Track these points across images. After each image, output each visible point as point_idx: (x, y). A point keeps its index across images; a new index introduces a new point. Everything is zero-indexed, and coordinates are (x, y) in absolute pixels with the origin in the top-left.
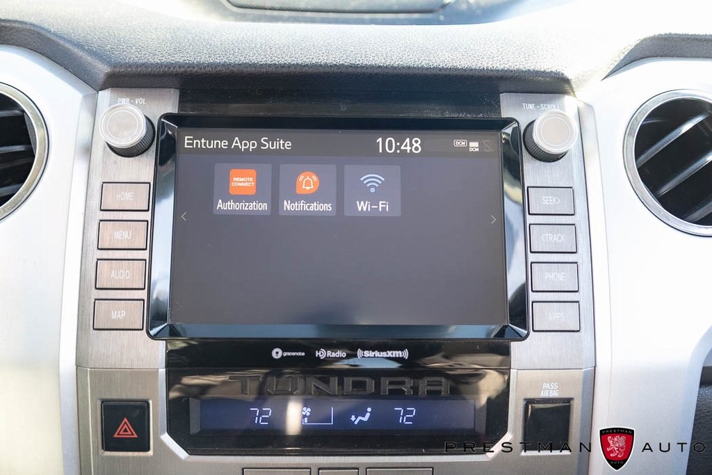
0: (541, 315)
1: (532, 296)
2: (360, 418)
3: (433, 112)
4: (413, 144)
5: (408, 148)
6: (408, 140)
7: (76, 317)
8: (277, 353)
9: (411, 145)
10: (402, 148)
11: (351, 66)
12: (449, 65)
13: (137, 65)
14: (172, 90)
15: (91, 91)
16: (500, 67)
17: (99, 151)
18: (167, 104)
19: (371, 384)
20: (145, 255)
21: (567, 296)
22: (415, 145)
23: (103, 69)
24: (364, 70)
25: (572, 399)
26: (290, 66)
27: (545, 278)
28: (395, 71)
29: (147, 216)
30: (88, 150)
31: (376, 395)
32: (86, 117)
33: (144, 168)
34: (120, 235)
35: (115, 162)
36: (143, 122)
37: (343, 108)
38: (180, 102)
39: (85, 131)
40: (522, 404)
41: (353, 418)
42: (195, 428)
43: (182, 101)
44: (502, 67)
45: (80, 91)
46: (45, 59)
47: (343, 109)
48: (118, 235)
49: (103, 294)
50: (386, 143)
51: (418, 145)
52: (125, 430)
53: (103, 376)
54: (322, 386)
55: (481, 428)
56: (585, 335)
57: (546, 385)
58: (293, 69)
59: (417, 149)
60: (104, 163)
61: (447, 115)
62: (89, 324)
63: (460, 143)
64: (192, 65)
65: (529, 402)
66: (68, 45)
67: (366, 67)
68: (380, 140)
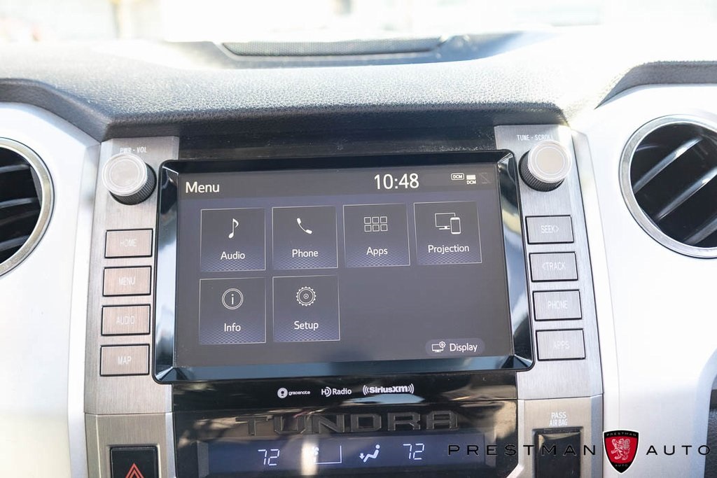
0: (546, 344)
1: (536, 326)
2: (369, 456)
3: (427, 147)
4: (411, 180)
5: (406, 184)
6: (405, 176)
7: (84, 364)
8: (282, 393)
9: (409, 181)
10: (400, 183)
11: (346, 106)
12: (442, 101)
13: (138, 116)
14: (172, 138)
15: (94, 142)
16: (492, 101)
17: (103, 200)
18: (168, 151)
19: (377, 421)
20: (149, 300)
21: (570, 323)
22: (413, 180)
23: (104, 121)
24: (358, 110)
25: (581, 428)
26: (285, 109)
27: (548, 306)
28: (389, 110)
29: (151, 261)
30: (92, 200)
31: (384, 431)
32: (89, 167)
33: (146, 215)
34: (125, 281)
35: (119, 210)
36: (145, 170)
37: (340, 147)
38: (180, 149)
39: (88, 183)
40: (531, 435)
41: (362, 456)
42: (203, 472)
43: (183, 147)
44: (494, 100)
45: (84, 143)
46: (50, 114)
47: (340, 149)
48: (122, 282)
49: (109, 340)
50: (384, 180)
51: (415, 180)
52: (134, 476)
53: (112, 422)
54: (329, 424)
56: (592, 361)
57: (554, 415)
58: (289, 112)
59: (414, 184)
60: (108, 211)
61: (443, 150)
62: (97, 371)
63: (457, 176)
64: (191, 113)
65: (538, 432)
66: (72, 100)
67: (360, 106)
68: (378, 177)
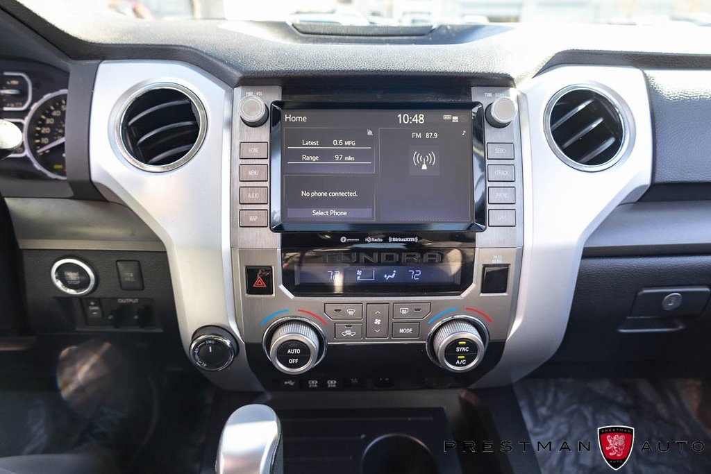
0: (493, 217)
1: (489, 207)
2: (389, 276)
3: (429, 98)
4: (419, 118)
5: (417, 120)
6: (416, 116)
7: (229, 220)
8: (343, 239)
9: (418, 118)
10: (413, 120)
11: (385, 71)
12: (442, 70)
13: (258, 72)
14: (278, 87)
15: (229, 88)
16: (472, 71)
17: (237, 123)
18: (275, 95)
19: (396, 257)
20: (267, 184)
21: (509, 206)
22: (421, 118)
23: (237, 75)
24: (392, 73)
25: (509, 264)
26: (348, 71)
27: (495, 196)
28: (410, 74)
29: (267, 162)
30: (230, 124)
31: (399, 263)
32: (227, 104)
33: (264, 134)
34: (253, 173)
35: (247, 131)
36: (264, 107)
37: (379, 96)
38: (283, 94)
39: (227, 113)
40: (481, 267)
41: (385, 276)
42: (297, 283)
43: (284, 93)
44: (474, 70)
45: (223, 88)
46: (199, 68)
47: (378, 97)
48: (251, 173)
49: (244, 207)
50: (404, 118)
51: (422, 118)
52: (260, 283)
53: (244, 252)
54: (368, 258)
55: (458, 282)
56: (518, 228)
57: (496, 257)
58: (350, 73)
59: (421, 121)
60: (241, 131)
61: (440, 100)
62: (239, 223)
63: (447, 117)
64: (290, 72)
65: (485, 266)
66: (214, 61)
67: (393, 71)
68: (400, 116)
